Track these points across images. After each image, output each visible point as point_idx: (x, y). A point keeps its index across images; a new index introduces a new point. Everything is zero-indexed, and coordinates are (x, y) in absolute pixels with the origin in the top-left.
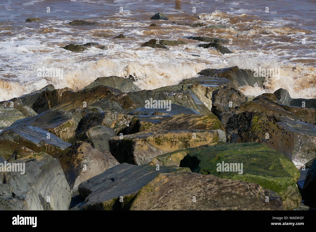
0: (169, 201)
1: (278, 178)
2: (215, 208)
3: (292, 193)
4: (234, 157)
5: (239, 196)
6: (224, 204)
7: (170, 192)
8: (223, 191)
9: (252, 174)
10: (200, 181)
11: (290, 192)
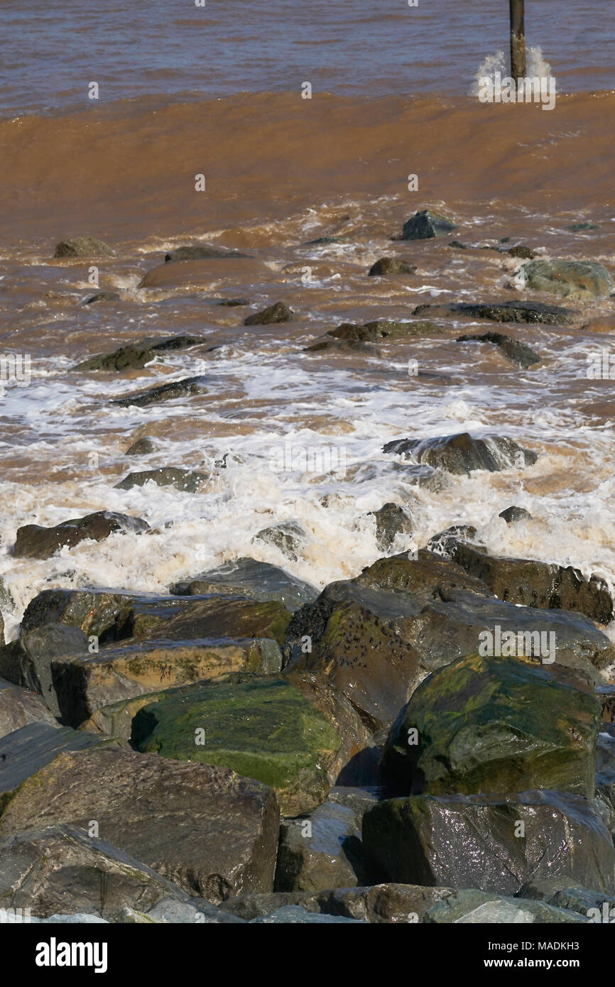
0: (68, 803)
1: (282, 754)
2: (146, 813)
3: (308, 780)
4: (213, 715)
5: (193, 792)
6: (164, 806)
7: (74, 786)
8: (166, 783)
9: (231, 749)
10: (129, 764)
11: (305, 779)
